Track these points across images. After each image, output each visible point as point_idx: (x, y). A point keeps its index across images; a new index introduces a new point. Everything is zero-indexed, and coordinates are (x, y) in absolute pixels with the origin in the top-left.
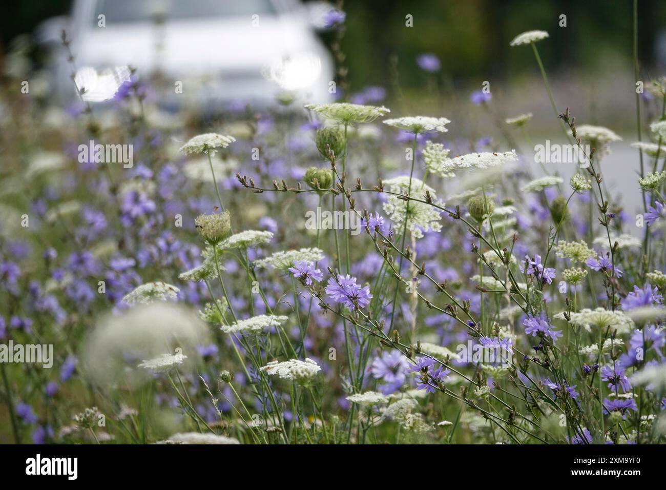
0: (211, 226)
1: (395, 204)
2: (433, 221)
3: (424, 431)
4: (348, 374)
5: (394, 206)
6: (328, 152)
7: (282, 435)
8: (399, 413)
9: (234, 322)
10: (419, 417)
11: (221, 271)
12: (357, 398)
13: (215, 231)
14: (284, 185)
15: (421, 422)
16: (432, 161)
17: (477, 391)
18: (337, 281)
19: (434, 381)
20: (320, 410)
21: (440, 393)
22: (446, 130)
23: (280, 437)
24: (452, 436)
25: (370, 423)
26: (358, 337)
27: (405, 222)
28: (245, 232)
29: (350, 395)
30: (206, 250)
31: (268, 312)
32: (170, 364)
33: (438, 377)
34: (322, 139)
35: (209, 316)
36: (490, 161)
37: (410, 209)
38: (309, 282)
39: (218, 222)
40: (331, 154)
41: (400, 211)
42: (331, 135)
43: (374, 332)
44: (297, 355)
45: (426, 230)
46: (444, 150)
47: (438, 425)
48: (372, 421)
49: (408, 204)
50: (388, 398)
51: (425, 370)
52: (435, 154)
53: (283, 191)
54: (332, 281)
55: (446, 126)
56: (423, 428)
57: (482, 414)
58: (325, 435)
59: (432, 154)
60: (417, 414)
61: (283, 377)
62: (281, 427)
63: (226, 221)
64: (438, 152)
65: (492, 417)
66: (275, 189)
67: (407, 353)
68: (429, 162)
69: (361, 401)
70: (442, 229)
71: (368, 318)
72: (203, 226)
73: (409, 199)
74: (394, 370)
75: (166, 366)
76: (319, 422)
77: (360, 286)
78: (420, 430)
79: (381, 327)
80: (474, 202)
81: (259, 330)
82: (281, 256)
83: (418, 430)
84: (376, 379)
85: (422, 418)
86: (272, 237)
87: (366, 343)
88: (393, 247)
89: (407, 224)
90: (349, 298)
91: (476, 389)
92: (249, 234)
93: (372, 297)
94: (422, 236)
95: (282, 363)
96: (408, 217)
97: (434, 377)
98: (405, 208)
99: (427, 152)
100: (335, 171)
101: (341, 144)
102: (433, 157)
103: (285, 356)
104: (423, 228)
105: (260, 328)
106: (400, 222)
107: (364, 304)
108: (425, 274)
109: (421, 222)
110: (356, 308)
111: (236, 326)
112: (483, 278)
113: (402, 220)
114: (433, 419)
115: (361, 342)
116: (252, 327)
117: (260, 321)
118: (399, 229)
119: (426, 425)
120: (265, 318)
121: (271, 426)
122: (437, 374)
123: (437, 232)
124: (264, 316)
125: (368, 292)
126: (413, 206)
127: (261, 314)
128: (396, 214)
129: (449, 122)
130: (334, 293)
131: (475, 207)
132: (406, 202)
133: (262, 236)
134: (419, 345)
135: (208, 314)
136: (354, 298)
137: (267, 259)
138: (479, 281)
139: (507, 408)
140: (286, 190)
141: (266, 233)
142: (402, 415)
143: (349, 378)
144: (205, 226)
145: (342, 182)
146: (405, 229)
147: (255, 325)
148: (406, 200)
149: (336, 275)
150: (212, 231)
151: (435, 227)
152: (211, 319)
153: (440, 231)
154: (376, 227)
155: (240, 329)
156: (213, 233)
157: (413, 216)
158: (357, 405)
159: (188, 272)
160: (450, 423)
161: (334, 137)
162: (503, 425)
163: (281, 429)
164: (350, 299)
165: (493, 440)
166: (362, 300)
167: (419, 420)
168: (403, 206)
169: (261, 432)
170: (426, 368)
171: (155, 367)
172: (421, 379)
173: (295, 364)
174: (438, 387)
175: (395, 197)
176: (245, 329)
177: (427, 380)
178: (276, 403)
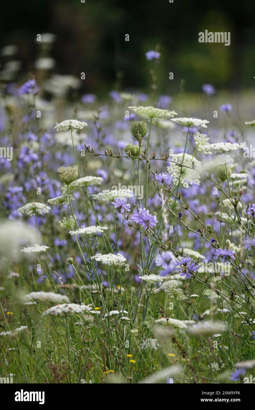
0: (67, 174)
1: (174, 168)
2: (195, 179)
3: (182, 299)
4: (141, 263)
5: (174, 169)
6: (138, 135)
7: (101, 295)
8: (169, 288)
9: (77, 230)
10: (180, 291)
11: (72, 200)
12: (145, 278)
13: (69, 176)
14: (111, 153)
15: (181, 294)
16: (199, 144)
17: (214, 279)
18: (138, 212)
19: (190, 272)
20: (123, 283)
21: (193, 278)
22: (206, 127)
23: (100, 296)
24: (198, 303)
25: (152, 292)
26: (149, 243)
27: (179, 178)
28: (87, 177)
29: (142, 276)
30: (64, 186)
31: (97, 224)
32: (38, 251)
33: (192, 270)
34: (134, 128)
35: (65, 224)
36: (230, 147)
37: (183, 171)
38: (123, 211)
39: (71, 171)
40: (140, 136)
41: (177, 172)
42: (139, 125)
43: (158, 242)
44: (113, 251)
45: (191, 184)
46: (206, 138)
47: (191, 296)
48: (153, 291)
49: (181, 168)
50: (163, 279)
51: (185, 265)
52: (201, 140)
53: (110, 156)
54: (135, 211)
55: (207, 124)
56: (182, 298)
57: (216, 292)
58: (126, 298)
59: (199, 140)
60: (179, 289)
61: (105, 263)
62: (100, 291)
63: (76, 171)
64: (203, 139)
65: (222, 295)
66: (105, 154)
67: (176, 255)
68: (197, 144)
69: (147, 279)
70: (200, 183)
71: (154, 234)
72: (62, 173)
73: (182, 166)
74: (168, 262)
75: (36, 252)
76: (123, 289)
77: (151, 215)
78: (180, 299)
79: (162, 239)
80: (220, 169)
81: (90, 234)
82: (108, 192)
83: (179, 298)
84: (157, 267)
85: (182, 292)
86: (102, 181)
87: (153, 246)
88: (171, 193)
89: (180, 180)
90: (144, 221)
91: (213, 278)
92: (89, 178)
93: (157, 222)
94: (189, 187)
95: (104, 255)
96: (181, 175)
97: (190, 269)
98: (180, 170)
99: (197, 138)
100: (141, 146)
101: (145, 131)
102: (200, 141)
103: (106, 251)
104: (189, 182)
105: (91, 233)
106: (177, 178)
107: (152, 226)
108: (189, 209)
109: (188, 178)
110: (148, 228)
111: (78, 231)
112: (222, 213)
113: (178, 177)
114: (188, 292)
115: (150, 246)
116: (86, 232)
117: (93, 229)
118: (176, 182)
119: (184, 296)
120: (95, 228)
121: (95, 290)
122: (192, 268)
123: (197, 185)
124: (94, 227)
125: (155, 218)
126: (184, 169)
127: (93, 225)
128: (174, 173)
129: (208, 122)
130: (136, 219)
131: (221, 172)
132: (180, 167)
133: (96, 179)
134: (183, 250)
135: (64, 223)
136: (147, 222)
137: (100, 194)
138: (220, 215)
139: (231, 290)
140: (112, 156)
141: (99, 178)
142: (170, 289)
143: (142, 265)
144: (63, 173)
145: (145, 153)
146: (179, 182)
147: (88, 231)
148: (180, 166)
149: (138, 208)
150: (67, 176)
151: (196, 182)
152: (66, 226)
153: (199, 184)
154: (162, 180)
155: (79, 233)
156: (68, 177)
157: (184, 175)
158: (145, 282)
159: (53, 199)
160: (197, 296)
161: (141, 127)
162: (228, 299)
163: (100, 292)
164: (145, 223)
165: (222, 306)
166: (152, 223)
167: (180, 293)
168: (179, 169)
169: (89, 294)
170: (186, 263)
171: (30, 252)
172: (182, 270)
173: (111, 256)
174: (192, 276)
175: (174, 164)
176: (82, 233)
177: (186, 271)
178: (98, 277)
